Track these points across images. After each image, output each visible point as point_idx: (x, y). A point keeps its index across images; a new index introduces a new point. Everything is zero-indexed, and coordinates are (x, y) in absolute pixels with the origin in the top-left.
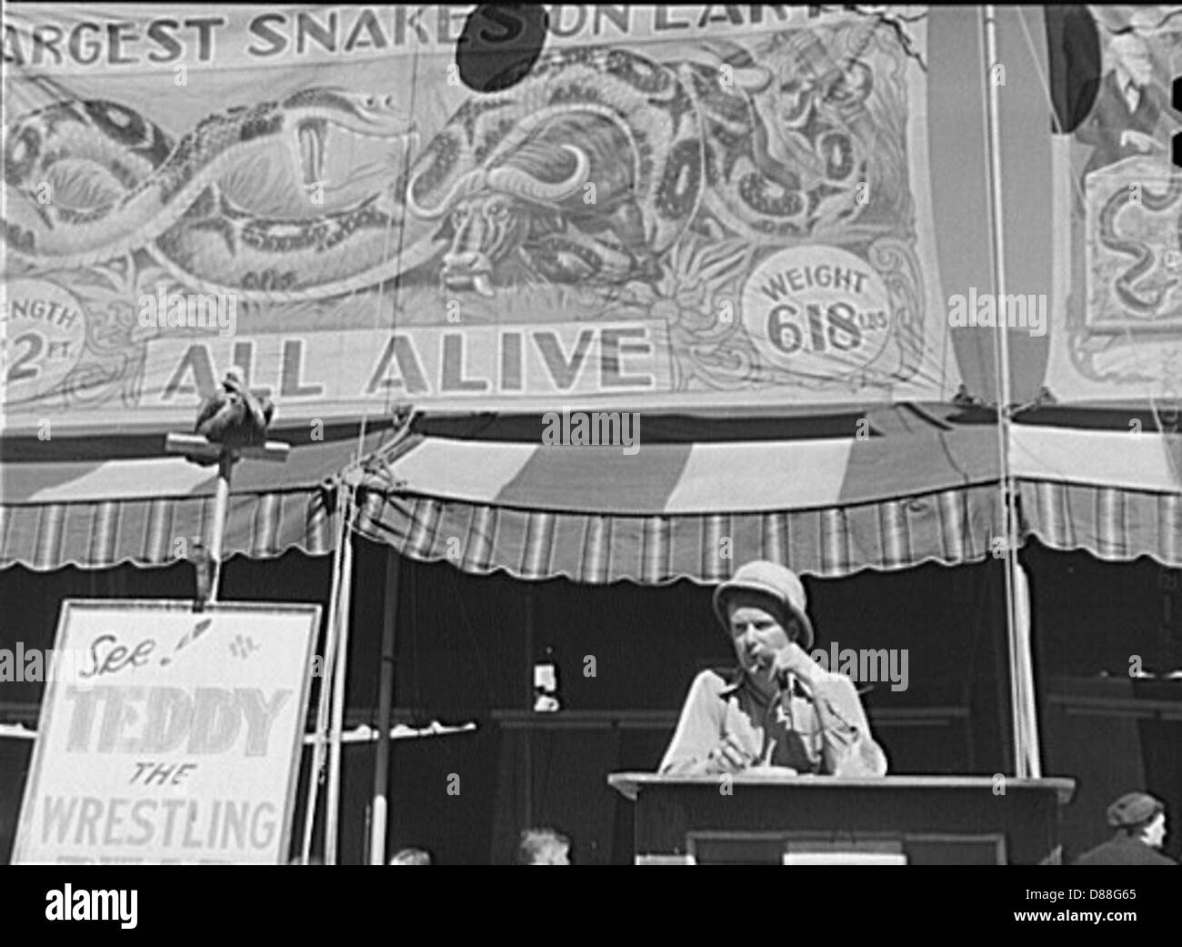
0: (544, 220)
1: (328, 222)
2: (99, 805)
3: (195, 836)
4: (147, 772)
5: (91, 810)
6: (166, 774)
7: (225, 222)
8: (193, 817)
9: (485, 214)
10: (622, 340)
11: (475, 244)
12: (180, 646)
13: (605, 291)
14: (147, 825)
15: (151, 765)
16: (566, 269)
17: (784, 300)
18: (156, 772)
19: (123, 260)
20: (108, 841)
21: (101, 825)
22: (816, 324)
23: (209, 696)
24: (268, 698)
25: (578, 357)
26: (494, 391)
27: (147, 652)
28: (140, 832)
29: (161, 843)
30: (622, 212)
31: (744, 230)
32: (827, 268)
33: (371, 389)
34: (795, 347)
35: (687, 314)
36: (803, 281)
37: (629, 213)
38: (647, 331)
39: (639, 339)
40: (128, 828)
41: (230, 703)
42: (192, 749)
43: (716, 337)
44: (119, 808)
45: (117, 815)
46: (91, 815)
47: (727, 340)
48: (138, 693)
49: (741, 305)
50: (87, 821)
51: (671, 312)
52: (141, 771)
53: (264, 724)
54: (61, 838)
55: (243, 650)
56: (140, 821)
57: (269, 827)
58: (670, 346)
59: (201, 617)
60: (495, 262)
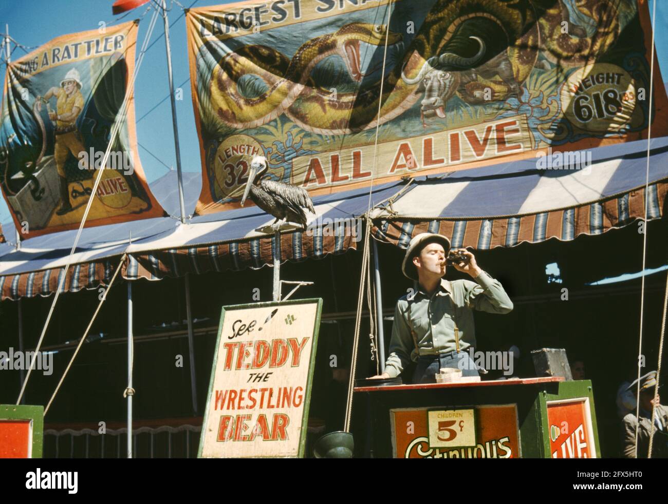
0: (467, 77)
1: (367, 92)
2: (235, 392)
3: (272, 404)
4: (254, 377)
5: (233, 395)
6: (261, 378)
7: (320, 97)
8: (271, 395)
9: (439, 78)
10: (506, 128)
11: (436, 94)
12: (266, 322)
13: (496, 106)
14: (253, 400)
15: (255, 374)
16: (478, 98)
17: (582, 94)
18: (257, 378)
19: (275, 121)
20: (239, 408)
21: (237, 401)
22: (598, 104)
23: (277, 342)
24: (300, 341)
25: (486, 140)
26: (448, 163)
27: (253, 326)
28: (251, 403)
29: (259, 407)
30: (503, 66)
32: (602, 74)
33: (392, 170)
34: (589, 117)
35: (535, 110)
36: (591, 82)
37: (506, 65)
38: (517, 122)
39: (513, 127)
40: (247, 402)
41: (285, 345)
42: (271, 366)
43: (550, 119)
44: (243, 393)
45: (243, 397)
46: (233, 398)
47: (555, 120)
48: (250, 344)
49: (560, 101)
50: (232, 400)
51: (528, 110)
52: (251, 377)
53: (298, 353)
54: (222, 408)
55: (290, 321)
56: (251, 399)
57: (300, 397)
58: (528, 127)
59: (273, 308)
60: (445, 101)
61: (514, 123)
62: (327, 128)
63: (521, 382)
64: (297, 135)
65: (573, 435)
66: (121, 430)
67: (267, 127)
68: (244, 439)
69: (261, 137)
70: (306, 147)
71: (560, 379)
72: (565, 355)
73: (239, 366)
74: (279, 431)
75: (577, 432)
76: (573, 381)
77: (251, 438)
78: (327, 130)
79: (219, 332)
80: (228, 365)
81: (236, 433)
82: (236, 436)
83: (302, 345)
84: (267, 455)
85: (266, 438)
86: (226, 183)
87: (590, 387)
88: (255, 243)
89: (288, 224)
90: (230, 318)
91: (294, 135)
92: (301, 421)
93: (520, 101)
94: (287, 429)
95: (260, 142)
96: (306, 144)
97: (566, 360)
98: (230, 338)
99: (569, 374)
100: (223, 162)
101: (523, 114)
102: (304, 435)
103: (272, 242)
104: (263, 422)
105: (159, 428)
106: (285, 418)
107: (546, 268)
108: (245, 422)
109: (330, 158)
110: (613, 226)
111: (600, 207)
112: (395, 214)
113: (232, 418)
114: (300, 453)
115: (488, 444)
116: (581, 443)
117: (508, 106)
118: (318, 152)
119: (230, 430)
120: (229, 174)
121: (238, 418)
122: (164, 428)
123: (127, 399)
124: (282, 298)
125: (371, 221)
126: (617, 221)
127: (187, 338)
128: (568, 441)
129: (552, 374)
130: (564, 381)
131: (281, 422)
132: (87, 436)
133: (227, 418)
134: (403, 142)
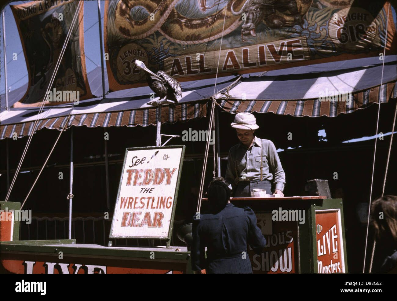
0: (269, 10)
1: (208, 19)
2: (132, 198)
3: (154, 206)
4: (144, 190)
5: (131, 200)
6: (148, 191)
7: (179, 20)
8: (153, 201)
9: (253, 11)
10: (293, 44)
11: (251, 21)
12: (152, 158)
13: (287, 30)
15: (144, 188)
16: (276, 24)
17: (342, 26)
18: (145, 191)
19: (153, 35)
20: (135, 208)
21: (133, 203)
22: (352, 32)
23: (158, 170)
24: (171, 170)
25: (281, 52)
26: (258, 66)
27: (144, 160)
28: (141, 205)
29: (146, 207)
31: (329, 5)
32: (355, 14)
33: (224, 69)
34: (346, 40)
35: (312, 34)
36: (348, 18)
37: (293, 4)
38: (300, 41)
39: (298, 44)
40: (139, 204)
41: (163, 172)
42: (154, 184)
43: (321, 40)
44: (137, 199)
45: (137, 201)
46: (131, 201)
47: (325, 41)
48: (142, 171)
49: (328, 29)
50: (130, 203)
51: (307, 34)
52: (142, 190)
53: (170, 177)
54: (124, 207)
55: (166, 158)
56: (142, 202)
57: (170, 203)
58: (307, 45)
59: (156, 150)
60: (256, 25)
61: (298, 41)
62: (183, 40)
63: (301, 198)
64: (166, 44)
65: (330, 230)
66: (65, 218)
67: (148, 38)
68: (137, 226)
69: (145, 45)
70: (172, 52)
71: (324, 197)
72: (327, 184)
73: (135, 183)
74: (158, 222)
75: (332, 229)
76: (331, 199)
77: (140, 226)
78: (184, 42)
79: (124, 163)
80: (129, 182)
81: (132, 222)
82: (132, 224)
83: (173, 173)
84: (150, 236)
85: (150, 226)
86: (125, 72)
87: (341, 203)
88: (146, 111)
89: (167, 101)
90: (131, 155)
91: (164, 44)
92: (170, 217)
93: (302, 27)
94: (162, 221)
95: (145, 48)
96: (171, 50)
97: (328, 187)
98: (130, 167)
99: (329, 195)
100: (123, 60)
101: (304, 36)
102: (172, 224)
103: (156, 111)
104: (148, 216)
105: (88, 218)
106: (161, 215)
107: (318, 132)
108: (138, 216)
109: (185, 59)
110: (359, 107)
111: (353, 96)
112: (230, 97)
113: (130, 213)
114: (169, 235)
115: (280, 234)
116: (334, 235)
117: (295, 30)
118: (178, 55)
119: (129, 220)
120: (127, 67)
121: (134, 213)
122: (90, 218)
123: (69, 200)
124: (162, 144)
125: (215, 100)
126: (362, 105)
127: (105, 166)
128: (327, 234)
129: (319, 194)
130: (326, 198)
131: (158, 217)
132: (46, 221)
133: (128, 213)
134: (230, 51)
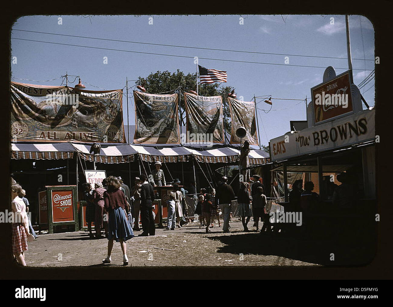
1: (58, 117)
11: (76, 122)
13: (91, 128)
17: (110, 131)
22: (113, 134)
25: (88, 136)
30: (92, 119)
31: (105, 122)
32: (113, 127)
34: (111, 136)
35: (100, 132)
36: (111, 129)
39: (94, 134)
49: (105, 131)
61: (95, 133)
67: (30, 121)
69: (28, 123)
70: (41, 128)
78: (47, 125)
93: (96, 129)
95: (27, 124)
101: (97, 132)
109: (47, 133)
117: (94, 129)
118: (44, 130)
134: (68, 132)
